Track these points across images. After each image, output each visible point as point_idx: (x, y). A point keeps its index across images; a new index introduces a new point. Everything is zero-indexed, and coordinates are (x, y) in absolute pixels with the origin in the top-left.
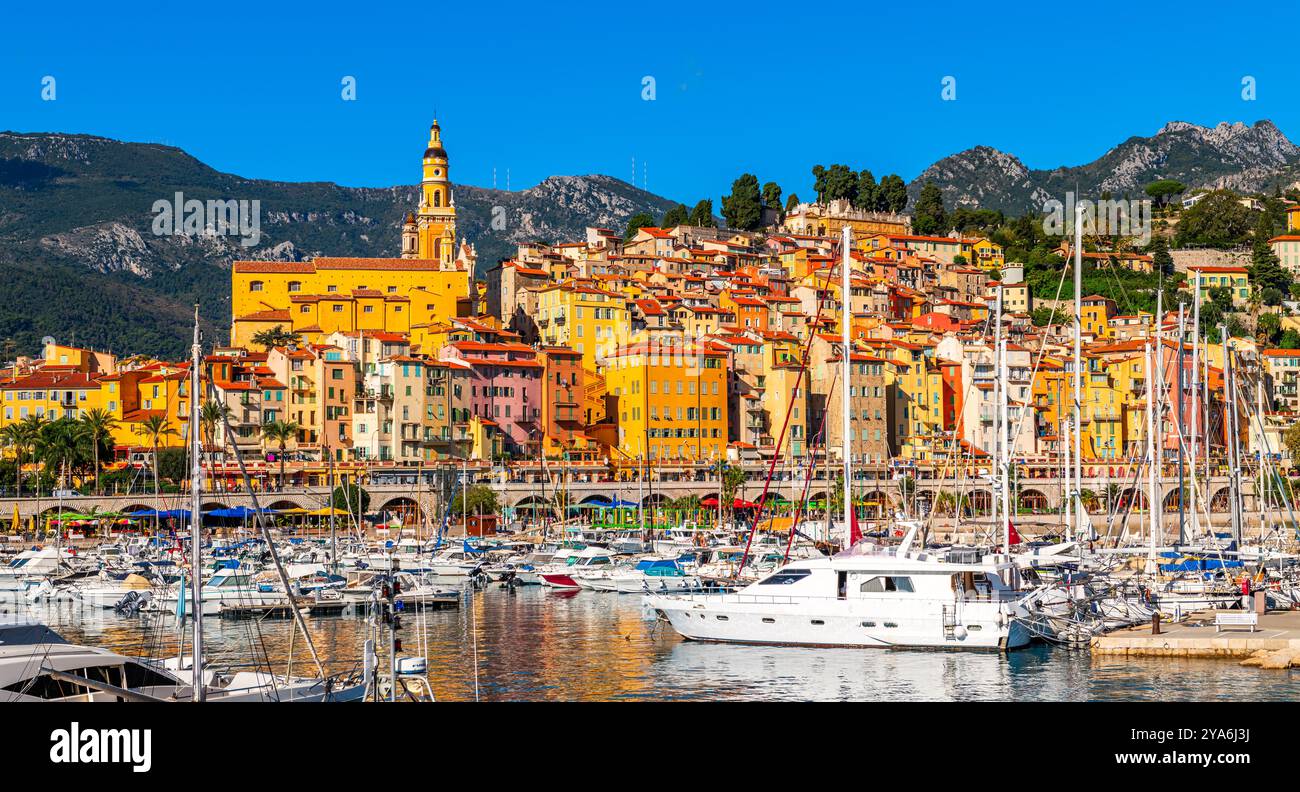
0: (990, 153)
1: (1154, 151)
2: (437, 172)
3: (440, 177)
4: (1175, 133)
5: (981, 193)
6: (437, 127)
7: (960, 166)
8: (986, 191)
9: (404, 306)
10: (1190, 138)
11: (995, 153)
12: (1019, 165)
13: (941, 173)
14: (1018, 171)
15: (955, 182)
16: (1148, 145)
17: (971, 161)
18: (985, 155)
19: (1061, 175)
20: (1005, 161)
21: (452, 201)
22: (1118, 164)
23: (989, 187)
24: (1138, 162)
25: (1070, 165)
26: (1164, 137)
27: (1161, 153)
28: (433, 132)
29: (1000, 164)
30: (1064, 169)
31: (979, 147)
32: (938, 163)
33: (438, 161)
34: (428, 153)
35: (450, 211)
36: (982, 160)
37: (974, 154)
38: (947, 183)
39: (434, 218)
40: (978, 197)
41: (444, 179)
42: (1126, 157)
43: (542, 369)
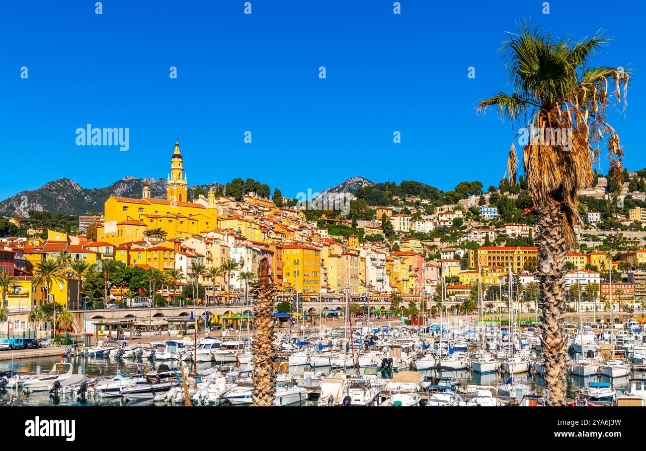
0: (69, 181)
1: (128, 185)
2: (179, 165)
3: (181, 167)
4: (135, 180)
5: (65, 195)
6: (178, 145)
7: (57, 185)
8: (67, 195)
9: (195, 222)
10: (140, 182)
11: (70, 181)
12: (79, 186)
13: (50, 187)
14: (80, 188)
15: (56, 190)
16: (126, 183)
17: (62, 183)
18: (67, 181)
19: (95, 191)
20: (75, 184)
21: (186, 178)
22: (116, 189)
23: (69, 194)
24: (123, 189)
25: (98, 188)
26: (131, 181)
27: (131, 187)
28: (177, 147)
29: (73, 185)
30: (96, 189)
31: (65, 178)
32: (48, 183)
33: (180, 160)
34: (174, 156)
35: (185, 182)
36: (66, 183)
37: (63, 181)
38: (53, 191)
39: (179, 184)
40: (65, 197)
41: (182, 168)
42: (119, 187)
43: (274, 253)
